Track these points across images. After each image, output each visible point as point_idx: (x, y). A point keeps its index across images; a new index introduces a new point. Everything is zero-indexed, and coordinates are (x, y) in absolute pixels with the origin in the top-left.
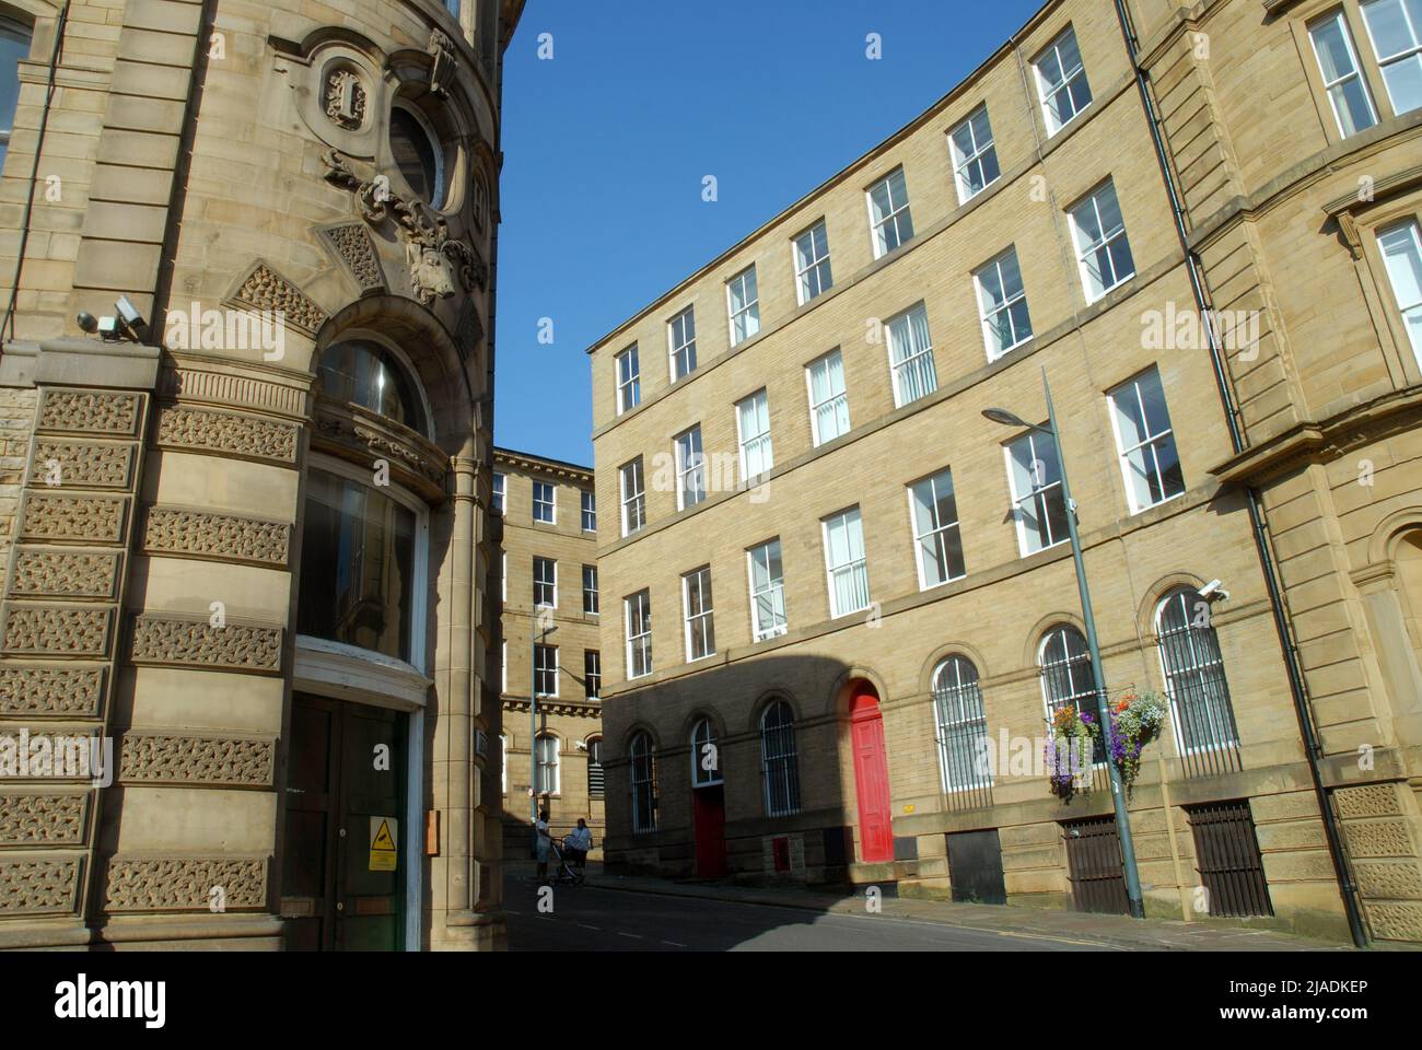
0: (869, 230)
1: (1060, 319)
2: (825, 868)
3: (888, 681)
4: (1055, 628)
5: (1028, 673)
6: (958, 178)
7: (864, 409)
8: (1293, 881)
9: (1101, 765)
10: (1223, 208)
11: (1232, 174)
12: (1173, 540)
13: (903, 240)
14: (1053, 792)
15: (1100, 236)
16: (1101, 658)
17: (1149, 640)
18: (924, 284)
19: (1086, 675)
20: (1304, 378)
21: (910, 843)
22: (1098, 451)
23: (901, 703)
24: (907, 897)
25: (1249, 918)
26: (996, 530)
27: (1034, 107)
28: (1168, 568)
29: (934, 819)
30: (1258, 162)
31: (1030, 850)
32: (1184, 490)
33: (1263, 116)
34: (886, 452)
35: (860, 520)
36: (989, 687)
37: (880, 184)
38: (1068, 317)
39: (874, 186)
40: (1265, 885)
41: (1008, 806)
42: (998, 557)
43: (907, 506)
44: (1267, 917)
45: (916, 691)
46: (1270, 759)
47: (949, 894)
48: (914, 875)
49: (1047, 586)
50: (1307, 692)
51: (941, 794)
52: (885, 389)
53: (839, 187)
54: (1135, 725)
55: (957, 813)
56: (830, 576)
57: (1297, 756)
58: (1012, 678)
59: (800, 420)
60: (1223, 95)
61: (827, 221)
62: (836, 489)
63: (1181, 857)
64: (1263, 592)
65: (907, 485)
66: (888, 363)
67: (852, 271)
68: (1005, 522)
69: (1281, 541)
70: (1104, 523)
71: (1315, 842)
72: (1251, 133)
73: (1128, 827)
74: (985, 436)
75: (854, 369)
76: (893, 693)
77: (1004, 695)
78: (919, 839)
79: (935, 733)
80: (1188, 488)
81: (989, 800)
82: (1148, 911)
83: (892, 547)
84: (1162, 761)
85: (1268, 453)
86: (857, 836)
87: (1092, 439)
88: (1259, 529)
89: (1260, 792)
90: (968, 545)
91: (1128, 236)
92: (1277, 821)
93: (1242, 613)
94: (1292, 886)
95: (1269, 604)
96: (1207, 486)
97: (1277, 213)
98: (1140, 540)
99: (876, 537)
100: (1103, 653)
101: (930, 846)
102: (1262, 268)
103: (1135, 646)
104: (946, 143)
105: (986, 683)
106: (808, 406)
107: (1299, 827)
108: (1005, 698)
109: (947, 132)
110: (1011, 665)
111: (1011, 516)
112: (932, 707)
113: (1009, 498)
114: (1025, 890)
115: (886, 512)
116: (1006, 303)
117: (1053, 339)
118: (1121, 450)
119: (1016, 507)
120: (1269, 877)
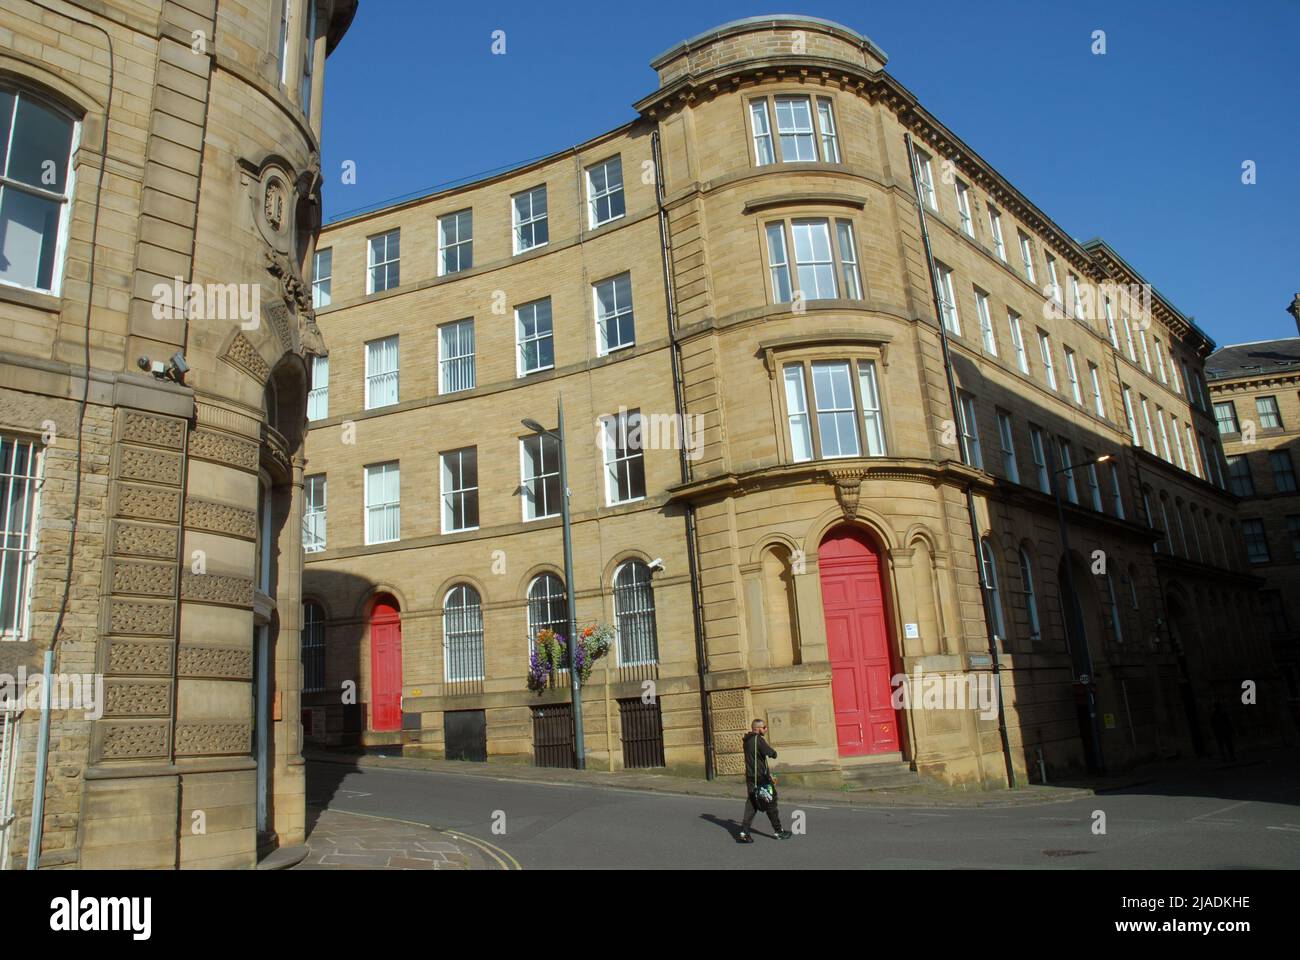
0: (436, 251)
1: (575, 360)
2: (341, 734)
3: (408, 597)
4: (542, 574)
5: (518, 603)
6: (515, 233)
7: (412, 389)
8: (679, 746)
9: (564, 670)
10: (701, 322)
11: (710, 301)
12: (633, 528)
13: (463, 267)
14: (530, 686)
15: (613, 309)
16: (575, 599)
17: (608, 591)
18: (476, 305)
19: (562, 608)
20: (731, 443)
21: (417, 717)
22: (591, 458)
23: (418, 614)
24: (410, 756)
25: (650, 768)
26: (506, 500)
27: (582, 203)
28: (628, 546)
29: (437, 700)
30: (726, 299)
31: (509, 725)
32: (644, 494)
33: (733, 272)
34: (427, 425)
35: (397, 473)
36: (489, 609)
37: (451, 216)
38: (583, 360)
39: (446, 217)
40: (662, 748)
41: (495, 694)
42: (505, 519)
43: (438, 468)
44: (660, 767)
45: (430, 607)
46: (676, 672)
47: (443, 754)
48: (417, 741)
49: (541, 544)
50: (704, 634)
51: (443, 683)
52: (432, 377)
53: (416, 209)
54: (595, 646)
55: (455, 697)
56: (366, 511)
57: (693, 672)
58: (507, 605)
59: (356, 385)
60: (713, 247)
61: (402, 232)
62: (381, 445)
63: (612, 732)
64: (686, 569)
65: (440, 453)
66: (436, 358)
67: (418, 279)
68: (514, 495)
69: (702, 540)
70: (587, 508)
71: (695, 723)
72: (726, 279)
73: (581, 712)
74: (508, 430)
75: (408, 355)
76: (412, 606)
77: (499, 616)
78: (423, 715)
79: (442, 639)
80: (648, 496)
81: (480, 688)
82: (587, 766)
83: (423, 498)
84: (607, 671)
85: (706, 486)
86: (369, 710)
87: (587, 449)
88: (690, 531)
89: (668, 692)
90: (484, 506)
91: (635, 317)
92: (675, 710)
93: (672, 581)
94: (677, 749)
95: (690, 579)
96: (660, 497)
97: (733, 335)
98: (611, 524)
99: (410, 488)
100: (576, 595)
101: (433, 720)
102: (718, 368)
103: (600, 593)
104: (510, 203)
105: (486, 606)
106: (363, 375)
107: (688, 714)
108: (500, 618)
109: (512, 195)
110: (505, 596)
111: (519, 491)
112: (442, 620)
113: (519, 478)
114: (502, 752)
115: (420, 470)
116: (537, 336)
117: (570, 372)
118: (605, 461)
119: (523, 484)
120: (665, 743)
